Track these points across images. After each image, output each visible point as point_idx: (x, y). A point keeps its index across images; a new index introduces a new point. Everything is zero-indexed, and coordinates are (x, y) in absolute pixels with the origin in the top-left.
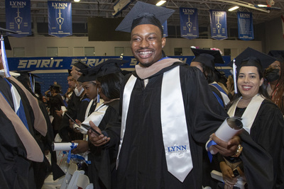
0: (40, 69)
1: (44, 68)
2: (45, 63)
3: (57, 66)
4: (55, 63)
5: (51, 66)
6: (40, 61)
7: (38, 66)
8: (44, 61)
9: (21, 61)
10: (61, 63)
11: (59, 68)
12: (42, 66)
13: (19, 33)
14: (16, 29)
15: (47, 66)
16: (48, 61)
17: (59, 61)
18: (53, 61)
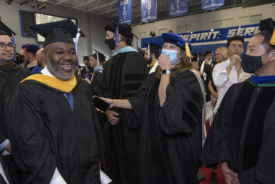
0: (199, 41)
1: (203, 41)
2: (203, 36)
3: (214, 37)
4: (212, 35)
5: (209, 38)
6: (199, 34)
7: (197, 40)
8: (203, 34)
10: (218, 34)
11: (216, 40)
12: (201, 39)
13: (178, 12)
14: (176, 9)
15: (205, 39)
16: (207, 34)
17: (216, 33)
18: (210, 33)
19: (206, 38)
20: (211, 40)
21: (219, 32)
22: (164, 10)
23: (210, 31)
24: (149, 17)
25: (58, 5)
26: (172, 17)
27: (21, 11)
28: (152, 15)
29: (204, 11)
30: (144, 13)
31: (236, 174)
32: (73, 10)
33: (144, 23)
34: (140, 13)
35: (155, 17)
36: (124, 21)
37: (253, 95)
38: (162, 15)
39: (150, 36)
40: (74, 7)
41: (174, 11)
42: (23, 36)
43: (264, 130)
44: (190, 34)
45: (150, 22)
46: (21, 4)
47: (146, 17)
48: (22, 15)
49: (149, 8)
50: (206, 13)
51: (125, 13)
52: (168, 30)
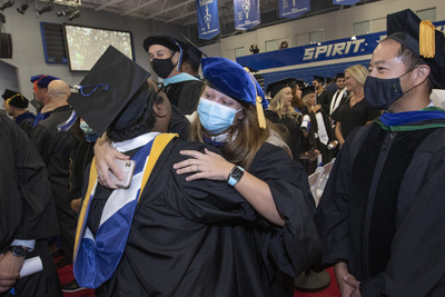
0: (331, 58)
2: (338, 48)
3: (356, 50)
4: (353, 46)
5: (347, 52)
6: (331, 46)
7: (328, 55)
9: (307, 50)
11: (359, 53)
12: (334, 54)
13: (295, 11)
14: (291, 7)
15: (340, 53)
16: (343, 44)
17: (358, 43)
18: (349, 43)
19: (343, 51)
20: (351, 54)
21: (363, 41)
22: (272, 9)
23: (349, 39)
24: (247, 23)
25: (101, 11)
26: (285, 20)
27: (42, 24)
28: (251, 19)
29: (337, 7)
30: (239, 16)
31: (358, 283)
32: (125, 17)
33: (240, 32)
34: (232, 16)
35: (257, 22)
36: (207, 30)
37: (384, 147)
38: (269, 17)
39: (251, 53)
40: (126, 13)
41: (288, 10)
42: (48, 62)
43: (398, 207)
44: (316, 45)
45: (250, 29)
46: (41, 13)
47: (243, 22)
48: (45, 29)
49: (247, 8)
50: (341, 11)
51: (208, 17)
52: (280, 42)
